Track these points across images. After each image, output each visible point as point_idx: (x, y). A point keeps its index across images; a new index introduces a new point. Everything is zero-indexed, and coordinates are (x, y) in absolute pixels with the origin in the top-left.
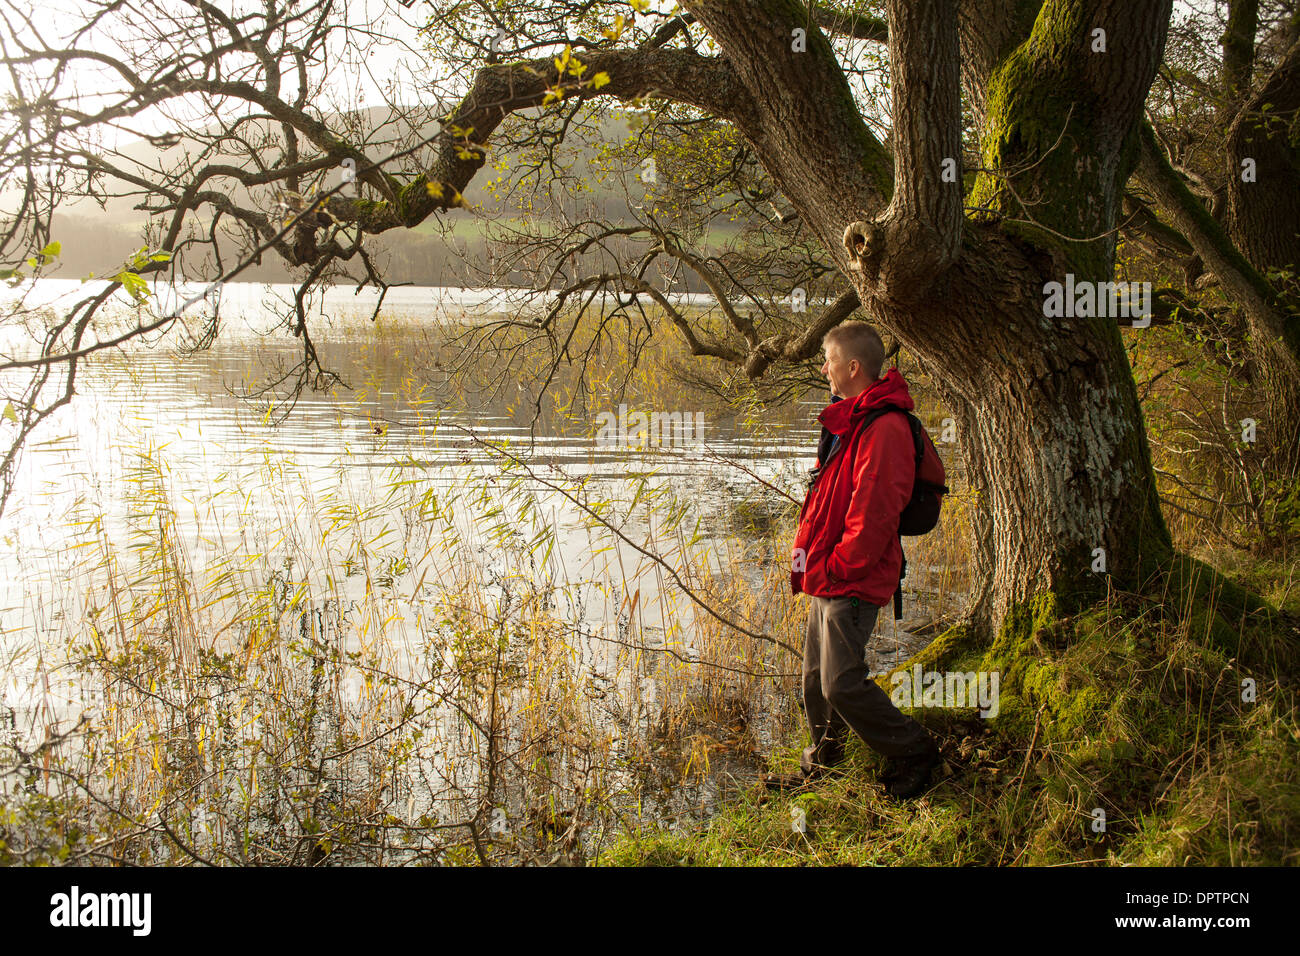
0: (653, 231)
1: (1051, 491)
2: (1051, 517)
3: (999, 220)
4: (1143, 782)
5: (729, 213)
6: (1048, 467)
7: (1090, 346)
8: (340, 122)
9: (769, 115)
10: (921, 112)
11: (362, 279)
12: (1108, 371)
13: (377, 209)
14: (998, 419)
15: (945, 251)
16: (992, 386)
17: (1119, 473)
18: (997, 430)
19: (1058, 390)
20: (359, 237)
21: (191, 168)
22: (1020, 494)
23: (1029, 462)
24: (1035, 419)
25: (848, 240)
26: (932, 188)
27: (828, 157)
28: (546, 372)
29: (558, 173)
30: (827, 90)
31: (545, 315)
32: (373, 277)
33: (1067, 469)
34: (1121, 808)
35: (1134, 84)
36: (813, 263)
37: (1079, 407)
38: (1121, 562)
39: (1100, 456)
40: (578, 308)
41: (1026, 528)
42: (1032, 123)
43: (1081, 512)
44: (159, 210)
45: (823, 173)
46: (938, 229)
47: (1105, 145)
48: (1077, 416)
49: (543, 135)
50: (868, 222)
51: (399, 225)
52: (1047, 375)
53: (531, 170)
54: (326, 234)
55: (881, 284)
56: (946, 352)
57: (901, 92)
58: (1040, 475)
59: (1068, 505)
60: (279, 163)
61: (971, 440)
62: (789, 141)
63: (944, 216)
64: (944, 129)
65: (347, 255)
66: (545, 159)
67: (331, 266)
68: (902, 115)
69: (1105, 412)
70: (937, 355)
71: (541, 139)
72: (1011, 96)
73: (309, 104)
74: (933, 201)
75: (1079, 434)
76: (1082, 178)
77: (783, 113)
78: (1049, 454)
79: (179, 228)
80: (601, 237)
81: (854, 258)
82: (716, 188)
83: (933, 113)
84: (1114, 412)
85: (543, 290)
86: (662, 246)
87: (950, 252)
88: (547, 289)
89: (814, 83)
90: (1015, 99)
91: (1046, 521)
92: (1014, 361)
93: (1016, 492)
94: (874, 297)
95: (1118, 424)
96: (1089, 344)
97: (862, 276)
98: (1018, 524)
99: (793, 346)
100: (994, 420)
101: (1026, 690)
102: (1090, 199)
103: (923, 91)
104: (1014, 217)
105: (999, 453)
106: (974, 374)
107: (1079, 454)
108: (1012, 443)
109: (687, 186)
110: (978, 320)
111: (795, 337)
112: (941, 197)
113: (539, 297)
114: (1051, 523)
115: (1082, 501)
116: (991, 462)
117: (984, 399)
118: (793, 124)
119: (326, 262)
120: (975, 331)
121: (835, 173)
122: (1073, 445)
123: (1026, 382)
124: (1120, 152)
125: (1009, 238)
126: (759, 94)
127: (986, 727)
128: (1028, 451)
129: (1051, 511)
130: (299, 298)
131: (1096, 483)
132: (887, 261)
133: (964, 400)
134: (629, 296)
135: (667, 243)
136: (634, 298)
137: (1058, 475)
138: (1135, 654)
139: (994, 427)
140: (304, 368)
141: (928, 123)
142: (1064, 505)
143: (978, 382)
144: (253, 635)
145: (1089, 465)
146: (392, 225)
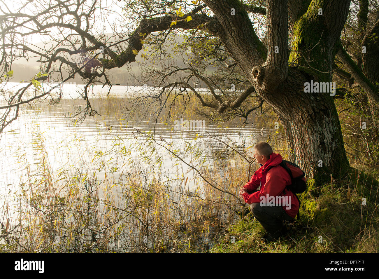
0: (191, 69)
1: (313, 148)
2: (313, 156)
3: (298, 66)
4: (345, 239)
5: (213, 64)
6: (313, 141)
7: (326, 104)
8: (98, 36)
9: (229, 34)
10: (276, 33)
11: (104, 83)
12: (331, 112)
13: (109, 62)
14: (297, 127)
15: (283, 76)
16: (296, 116)
17: (334, 143)
18: (297, 130)
19: (316, 117)
20: (104, 71)
21: (54, 49)
22: (304, 149)
23: (307, 139)
24: (309, 127)
25: (253, 72)
26: (279, 56)
27: (247, 47)
28: (159, 111)
29: (163, 52)
30: (246, 27)
31: (158, 94)
32: (108, 82)
33: (318, 142)
34: (339, 247)
35: (338, 26)
36: (237, 79)
37: (322, 123)
38: (335, 170)
39: (328, 138)
40: (168, 92)
41: (306, 159)
42: (307, 37)
43: (323, 155)
44: (44, 62)
45: (245, 52)
46: (281, 69)
47: (329, 44)
48: (321, 126)
49: (158, 41)
50: (259, 67)
51: (116, 67)
52: (312, 113)
53: (155, 51)
54: (94, 69)
55: (263, 85)
56: (282, 106)
57: (270, 27)
58: (310, 143)
59: (319, 153)
60: (80, 48)
61: (289, 133)
62: (234, 42)
63: (283, 65)
64: (283, 39)
65: (100, 76)
66: (159, 48)
67: (95, 79)
68: (270, 34)
69: (330, 125)
70: (279, 107)
71: (158, 42)
72: (301, 29)
73: (89, 31)
74: (279, 60)
75: (322, 131)
76: (323, 54)
77: (233, 34)
78: (313, 137)
79: (50, 67)
80: (175, 71)
81: (255, 77)
82: (209, 57)
83: (280, 33)
84: (333, 125)
85: (158, 87)
86: (194, 74)
87: (284, 76)
88: (159, 86)
89: (243, 25)
90: (303, 30)
91: (312, 157)
92: (303, 109)
93: (303, 149)
94: (260, 89)
95: (334, 128)
96: (325, 104)
97: (257, 83)
98: (303, 158)
99: (233, 104)
100: (296, 127)
101: (307, 209)
102: (325, 60)
103: (277, 27)
104: (303, 65)
105: (298, 137)
106: (290, 113)
107: (322, 137)
108: (302, 134)
109: (201, 56)
110: (292, 97)
111: (233, 101)
112: (282, 59)
113: (157, 89)
114: (313, 158)
115: (323, 152)
116: (295, 140)
117: (293, 120)
118: (236, 37)
119: (94, 78)
120: (291, 100)
121: (248, 52)
122: (320, 135)
123: (306, 115)
124: (334, 46)
125: (301, 72)
126: (226, 28)
127: (295, 220)
128: (307, 136)
129: (314, 154)
130: (86, 88)
131: (327, 146)
132: (265, 78)
133: (287, 120)
134: (184, 88)
135: (195, 73)
136: (185, 89)
137: (316, 144)
138: (341, 199)
139: (296, 129)
140: (87, 109)
141: (278, 36)
142: (317, 153)
143: (291, 115)
144: (71, 190)
145: (325, 141)
146: (114, 67)
